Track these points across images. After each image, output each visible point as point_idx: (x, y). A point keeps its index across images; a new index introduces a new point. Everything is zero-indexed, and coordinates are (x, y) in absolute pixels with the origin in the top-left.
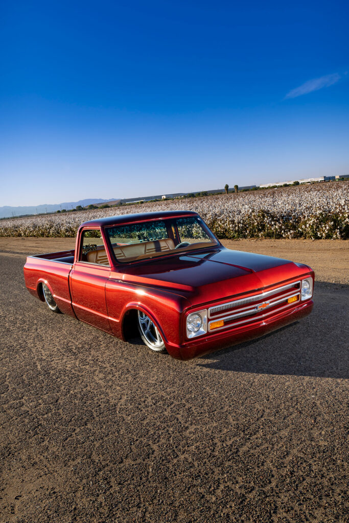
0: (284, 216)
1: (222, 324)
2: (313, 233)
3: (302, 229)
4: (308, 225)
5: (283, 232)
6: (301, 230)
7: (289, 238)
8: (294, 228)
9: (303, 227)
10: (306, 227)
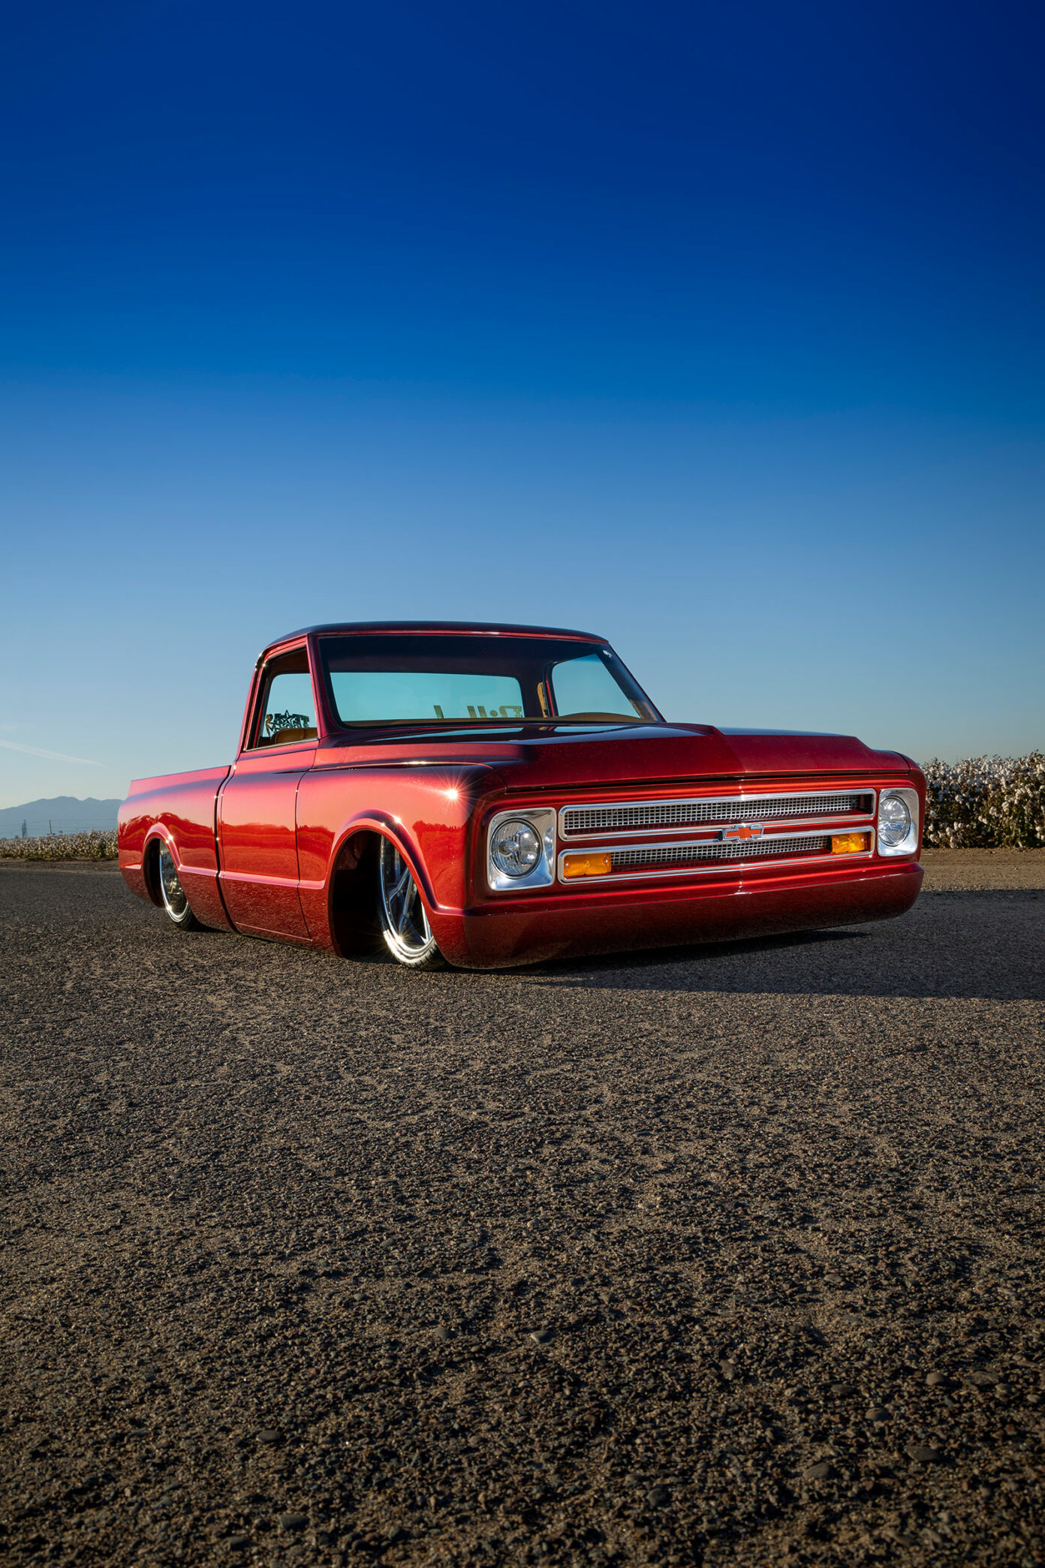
0: (939, 789)
1: (605, 866)
2: (1023, 830)
3: (989, 817)
4: (1005, 806)
5: (931, 828)
6: (985, 821)
7: (948, 846)
8: (966, 815)
9: (993, 811)
10: (999, 811)
